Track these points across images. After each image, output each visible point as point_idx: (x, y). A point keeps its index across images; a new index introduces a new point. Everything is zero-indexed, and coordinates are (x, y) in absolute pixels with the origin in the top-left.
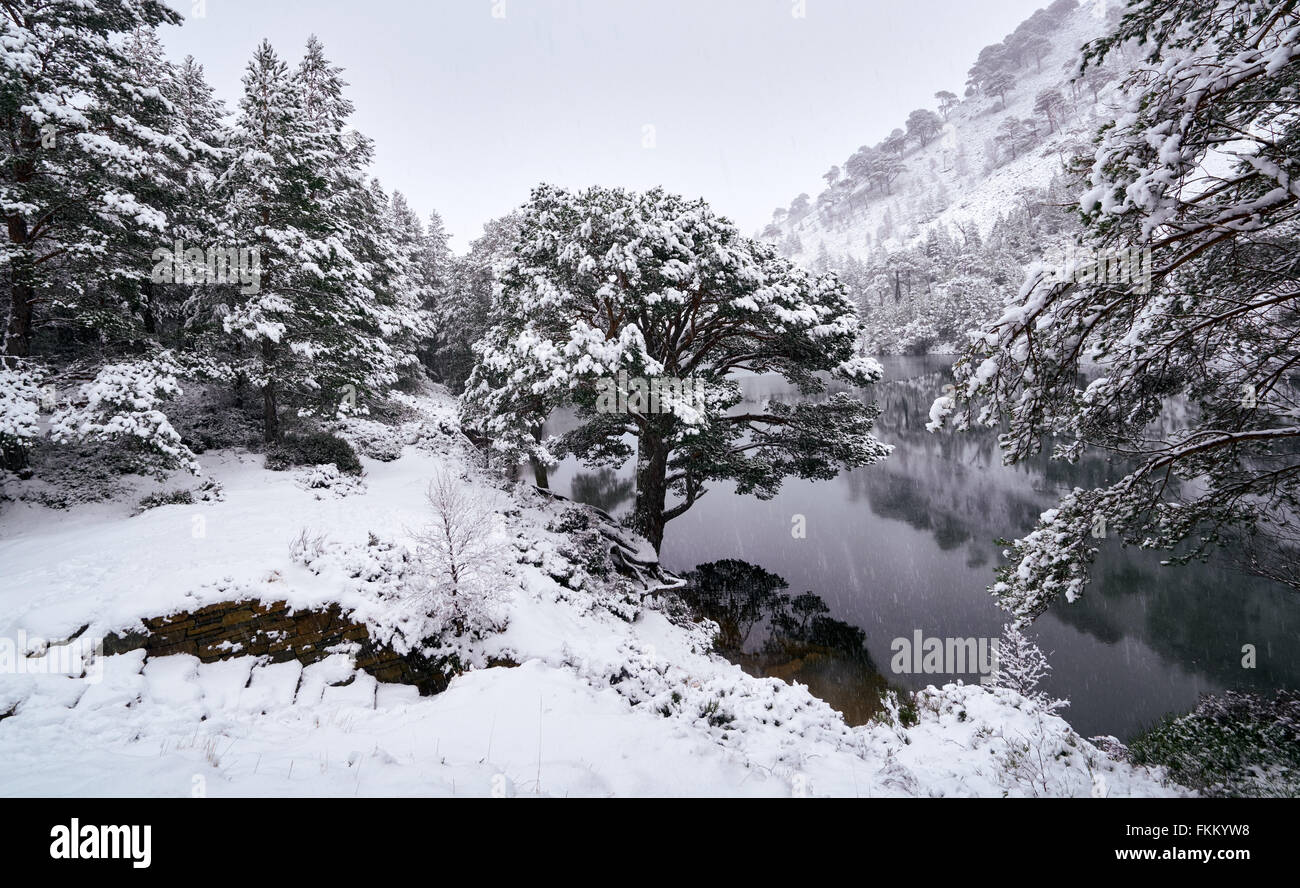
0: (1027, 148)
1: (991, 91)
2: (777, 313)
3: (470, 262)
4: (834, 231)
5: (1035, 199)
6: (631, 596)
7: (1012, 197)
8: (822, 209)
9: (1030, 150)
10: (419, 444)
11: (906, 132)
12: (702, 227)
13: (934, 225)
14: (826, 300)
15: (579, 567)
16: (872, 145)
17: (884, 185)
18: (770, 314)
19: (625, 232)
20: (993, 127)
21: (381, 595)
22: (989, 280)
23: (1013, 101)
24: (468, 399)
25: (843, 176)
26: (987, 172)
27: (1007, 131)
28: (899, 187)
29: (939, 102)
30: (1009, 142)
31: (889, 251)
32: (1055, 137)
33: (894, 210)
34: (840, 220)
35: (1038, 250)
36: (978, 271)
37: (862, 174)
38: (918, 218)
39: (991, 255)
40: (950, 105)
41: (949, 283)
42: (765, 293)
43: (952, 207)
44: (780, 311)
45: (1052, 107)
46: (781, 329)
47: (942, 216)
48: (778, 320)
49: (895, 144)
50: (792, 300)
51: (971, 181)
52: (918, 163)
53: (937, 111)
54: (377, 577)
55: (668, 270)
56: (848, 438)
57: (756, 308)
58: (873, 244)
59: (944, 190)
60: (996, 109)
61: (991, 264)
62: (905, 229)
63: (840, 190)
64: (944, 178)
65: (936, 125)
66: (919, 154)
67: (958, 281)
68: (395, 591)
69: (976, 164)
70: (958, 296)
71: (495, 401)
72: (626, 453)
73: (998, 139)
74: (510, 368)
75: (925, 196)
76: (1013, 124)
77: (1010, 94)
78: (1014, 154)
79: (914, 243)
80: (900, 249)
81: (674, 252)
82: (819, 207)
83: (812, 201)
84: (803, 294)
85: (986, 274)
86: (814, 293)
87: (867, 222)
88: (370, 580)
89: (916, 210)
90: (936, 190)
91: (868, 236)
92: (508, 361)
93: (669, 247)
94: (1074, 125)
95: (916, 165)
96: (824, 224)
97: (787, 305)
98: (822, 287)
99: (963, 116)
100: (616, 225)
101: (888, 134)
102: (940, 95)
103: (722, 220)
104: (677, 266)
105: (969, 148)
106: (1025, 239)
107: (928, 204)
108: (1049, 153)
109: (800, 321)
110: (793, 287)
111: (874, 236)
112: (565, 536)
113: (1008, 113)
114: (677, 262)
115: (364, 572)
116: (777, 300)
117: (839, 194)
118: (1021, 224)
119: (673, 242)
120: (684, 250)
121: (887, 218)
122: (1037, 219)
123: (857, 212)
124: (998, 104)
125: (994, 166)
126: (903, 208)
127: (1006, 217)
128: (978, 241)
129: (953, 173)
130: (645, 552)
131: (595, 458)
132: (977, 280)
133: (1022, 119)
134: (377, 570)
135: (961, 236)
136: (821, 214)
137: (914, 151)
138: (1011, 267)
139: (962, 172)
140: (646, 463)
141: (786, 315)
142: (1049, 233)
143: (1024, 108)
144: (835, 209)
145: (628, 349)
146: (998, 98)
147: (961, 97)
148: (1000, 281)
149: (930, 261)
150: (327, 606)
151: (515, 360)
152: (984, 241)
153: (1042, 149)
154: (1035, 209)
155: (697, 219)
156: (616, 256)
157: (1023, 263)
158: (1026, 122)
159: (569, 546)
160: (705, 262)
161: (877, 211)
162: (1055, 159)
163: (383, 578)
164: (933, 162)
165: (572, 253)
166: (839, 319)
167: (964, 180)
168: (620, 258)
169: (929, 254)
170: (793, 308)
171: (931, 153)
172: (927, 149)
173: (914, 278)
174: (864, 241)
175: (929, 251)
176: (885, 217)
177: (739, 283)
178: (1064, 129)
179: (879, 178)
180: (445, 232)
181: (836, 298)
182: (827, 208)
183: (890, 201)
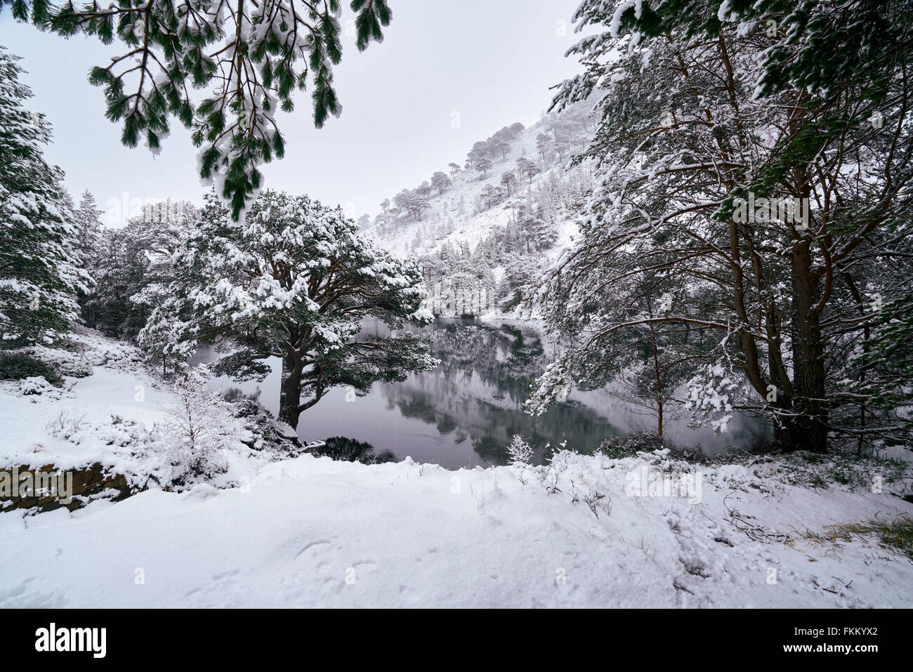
0: (496, 203)
1: (479, 168)
2: (385, 279)
3: (129, 234)
4: (386, 240)
5: (499, 232)
6: (294, 453)
7: (488, 230)
8: (378, 225)
9: (497, 204)
10: (108, 365)
11: (430, 184)
12: (340, 223)
13: (445, 241)
14: (411, 274)
15: (260, 436)
16: (410, 189)
17: (417, 215)
18: (381, 278)
19: (293, 220)
20: (480, 188)
21: (133, 454)
22: (474, 276)
23: (490, 176)
24: (150, 332)
25: (392, 206)
26: (475, 214)
27: (487, 192)
28: (426, 217)
29: (451, 169)
30: (487, 198)
31: (419, 255)
32: (510, 199)
33: (422, 230)
34: (390, 233)
35: (500, 261)
36: (469, 270)
37: (404, 206)
38: (436, 237)
39: (476, 262)
40: (456, 172)
41: (453, 276)
42: (379, 266)
43: (455, 232)
44: (386, 277)
45: (510, 182)
46: (387, 288)
47: (449, 236)
48: (385, 283)
49: (424, 190)
50: (393, 272)
51: (466, 218)
52: (438, 204)
53: (449, 175)
54: (128, 444)
55: (321, 246)
56: (415, 356)
57: (373, 274)
58: (410, 249)
59: (451, 222)
60: (481, 179)
61: (475, 267)
62: (428, 242)
63: (389, 214)
64: (451, 214)
65: (448, 182)
66: (438, 199)
67: (458, 275)
68: (144, 451)
69: (470, 208)
70: (457, 284)
71: (180, 332)
72: (266, 371)
73: (482, 196)
74: (212, 303)
75: (441, 224)
76: (490, 189)
77: (489, 171)
78: (490, 205)
79: (433, 251)
80: (426, 254)
81: (323, 236)
82: (376, 223)
83: (372, 219)
84: (398, 269)
85: (473, 272)
86: (403, 269)
87: (406, 236)
88: (122, 446)
89: (435, 232)
90: (447, 221)
91: (406, 245)
92: (211, 298)
93: (321, 233)
94: (520, 194)
95: (436, 204)
96: (380, 235)
97: (390, 274)
98: (408, 266)
99: (463, 180)
100: (288, 215)
101: (420, 184)
102: (452, 165)
103: (351, 220)
104: (326, 245)
105: (466, 199)
106: (494, 254)
107: (442, 228)
108: (507, 207)
109: (398, 285)
110: (393, 264)
111: (410, 245)
112: (243, 419)
113: (487, 182)
114: (326, 242)
115: (117, 440)
116: (385, 271)
117: (389, 217)
118: (492, 245)
119: (323, 230)
120: (330, 235)
121: (418, 235)
122: (500, 243)
123: (400, 229)
124: (482, 176)
125: (479, 211)
126: (428, 230)
127: (484, 241)
128: (469, 254)
129: (457, 212)
130: (288, 431)
131: (241, 376)
132: (468, 275)
133: (494, 187)
134: (127, 438)
135: (460, 249)
136: (377, 228)
137: (435, 196)
138: (487, 270)
139: (462, 212)
140: (289, 374)
141: (390, 280)
142: (506, 252)
143: (496, 181)
144: (386, 226)
145: (299, 294)
146: (482, 172)
147: (463, 169)
148: (480, 277)
149: (443, 262)
150: (91, 465)
151: (215, 299)
152: (472, 253)
153: (504, 205)
154: (499, 238)
155: (337, 218)
156: (289, 235)
157: (493, 267)
158: (496, 188)
159: (248, 424)
160: (344, 244)
161: (413, 229)
162: (509, 211)
163: (133, 443)
164: (445, 204)
165: (255, 231)
166: (416, 285)
167: (463, 217)
168: (291, 236)
169: (442, 259)
170: (393, 277)
171: (446, 198)
172: (443, 196)
173: (433, 272)
174: (404, 247)
175: (442, 257)
176: (417, 234)
177: (363, 259)
178: (515, 195)
179: (414, 209)
180: (97, 209)
181: (414, 273)
182: (381, 225)
183: (420, 225)
